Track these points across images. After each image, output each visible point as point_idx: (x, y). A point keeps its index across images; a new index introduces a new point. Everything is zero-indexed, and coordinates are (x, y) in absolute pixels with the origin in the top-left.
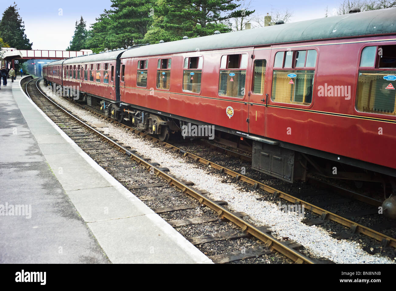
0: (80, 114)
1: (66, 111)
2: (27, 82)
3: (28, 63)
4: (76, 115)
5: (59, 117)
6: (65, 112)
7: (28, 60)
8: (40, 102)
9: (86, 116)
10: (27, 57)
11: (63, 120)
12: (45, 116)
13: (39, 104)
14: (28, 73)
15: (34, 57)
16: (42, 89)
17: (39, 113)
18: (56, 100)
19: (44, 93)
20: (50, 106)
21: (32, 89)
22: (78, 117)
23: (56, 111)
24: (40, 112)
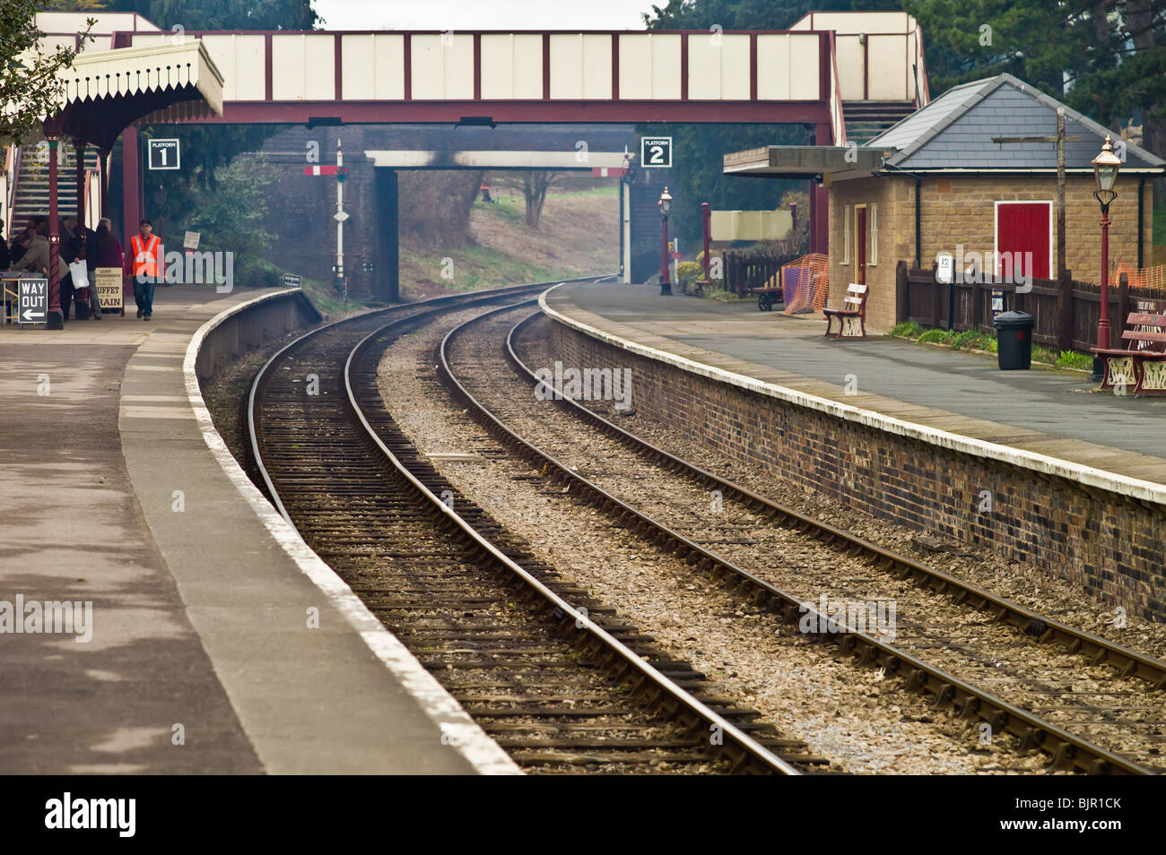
0: (785, 695)
1: (641, 663)
2: (254, 358)
3: (275, 161)
4: (748, 703)
5: (578, 730)
6: (633, 668)
7: (271, 129)
8: (385, 565)
9: (852, 720)
10: (269, 104)
11: (616, 755)
12: (445, 718)
13: (373, 584)
14: (269, 267)
15: (339, 103)
16: (406, 432)
17: (389, 681)
18: (540, 551)
19: (424, 471)
20: (484, 602)
21: (310, 431)
22: (770, 728)
23: (542, 666)
24: (395, 667)
